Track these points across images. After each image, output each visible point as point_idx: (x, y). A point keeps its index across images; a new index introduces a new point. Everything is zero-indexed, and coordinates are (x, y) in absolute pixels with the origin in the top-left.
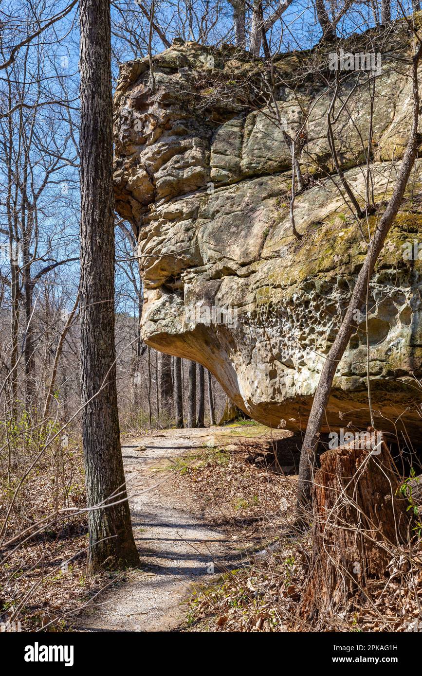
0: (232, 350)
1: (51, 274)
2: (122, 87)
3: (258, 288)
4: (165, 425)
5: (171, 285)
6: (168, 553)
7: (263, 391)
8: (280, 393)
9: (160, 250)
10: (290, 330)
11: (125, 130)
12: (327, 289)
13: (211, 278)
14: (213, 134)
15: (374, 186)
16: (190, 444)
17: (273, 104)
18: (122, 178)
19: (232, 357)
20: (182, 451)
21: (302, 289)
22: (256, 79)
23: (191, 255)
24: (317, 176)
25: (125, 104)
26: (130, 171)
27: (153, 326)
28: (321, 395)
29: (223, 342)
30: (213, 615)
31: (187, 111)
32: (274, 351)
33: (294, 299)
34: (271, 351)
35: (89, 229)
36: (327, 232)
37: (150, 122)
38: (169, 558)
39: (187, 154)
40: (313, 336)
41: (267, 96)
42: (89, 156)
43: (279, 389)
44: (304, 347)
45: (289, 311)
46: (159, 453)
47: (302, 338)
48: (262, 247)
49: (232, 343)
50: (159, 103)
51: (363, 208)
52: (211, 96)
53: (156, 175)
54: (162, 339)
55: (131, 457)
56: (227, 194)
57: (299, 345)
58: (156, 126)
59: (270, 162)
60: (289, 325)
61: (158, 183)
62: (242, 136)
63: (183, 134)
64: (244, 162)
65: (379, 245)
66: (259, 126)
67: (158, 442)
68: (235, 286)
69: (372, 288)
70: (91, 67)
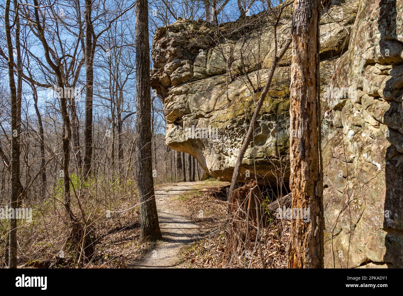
0: (203, 149)
1: (130, 118)
2: (156, 38)
3: (213, 122)
4: (178, 181)
5: (178, 122)
6: (175, 234)
7: (216, 165)
8: (223, 166)
9: (173, 107)
10: (226, 140)
11: (157, 57)
12: (241, 123)
13: (194, 119)
14: (195, 58)
15: (261, 79)
16: (188, 189)
17: (219, 45)
18: (157, 77)
19: (203, 151)
20: (184, 191)
21: (231, 123)
22: (212, 35)
23: (186, 109)
24: (238, 75)
25: (157, 45)
26: (160, 74)
27: (170, 139)
28: (237, 167)
29: (199, 145)
30: (190, 258)
31: (183, 48)
32: (220, 149)
33: (228, 127)
34: (219, 149)
35: (140, 99)
36: (241, 99)
37: (168, 53)
38: (174, 236)
39: (184, 66)
40: (236, 142)
41: (217, 42)
42: (140, 69)
43: (222, 165)
44: (232, 147)
45: (226, 132)
46: (174, 192)
47: (231, 143)
48: (215, 106)
49: (203, 146)
50: (172, 45)
51: (256, 88)
52: (193, 42)
53: (171, 75)
54: (174, 144)
55: (163, 194)
56: (200, 83)
57: (230, 146)
58: (170, 55)
59: (218, 70)
60: (226, 138)
61: (172, 79)
62: (207, 59)
63: (182, 58)
64: (207, 70)
65: (261, 104)
66: (214, 54)
67: (174, 188)
68: (204, 122)
69: (260, 122)
70: (140, 31)
